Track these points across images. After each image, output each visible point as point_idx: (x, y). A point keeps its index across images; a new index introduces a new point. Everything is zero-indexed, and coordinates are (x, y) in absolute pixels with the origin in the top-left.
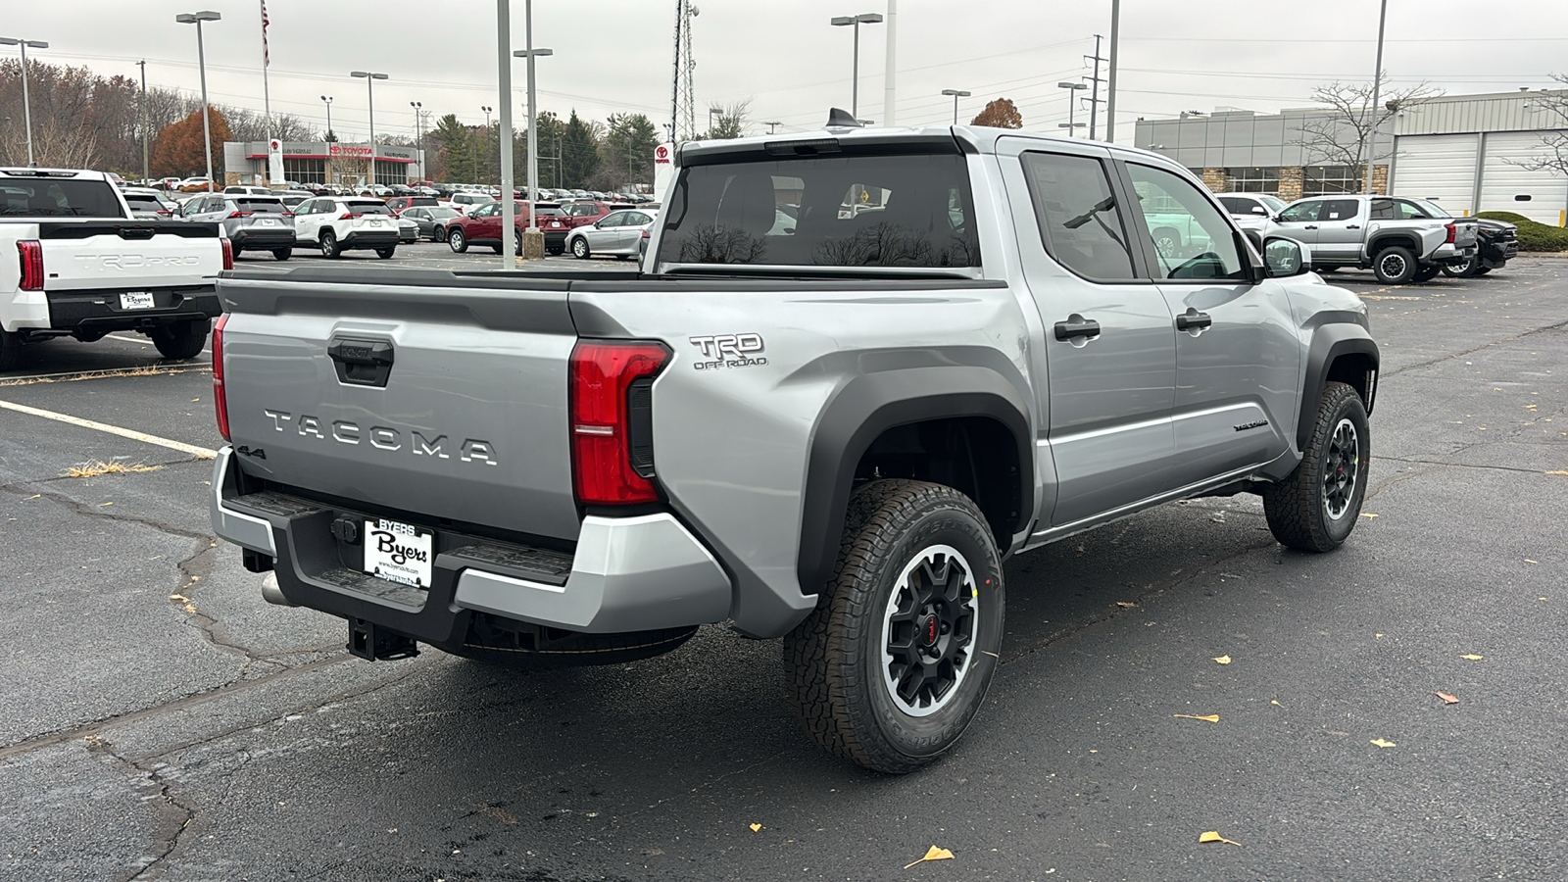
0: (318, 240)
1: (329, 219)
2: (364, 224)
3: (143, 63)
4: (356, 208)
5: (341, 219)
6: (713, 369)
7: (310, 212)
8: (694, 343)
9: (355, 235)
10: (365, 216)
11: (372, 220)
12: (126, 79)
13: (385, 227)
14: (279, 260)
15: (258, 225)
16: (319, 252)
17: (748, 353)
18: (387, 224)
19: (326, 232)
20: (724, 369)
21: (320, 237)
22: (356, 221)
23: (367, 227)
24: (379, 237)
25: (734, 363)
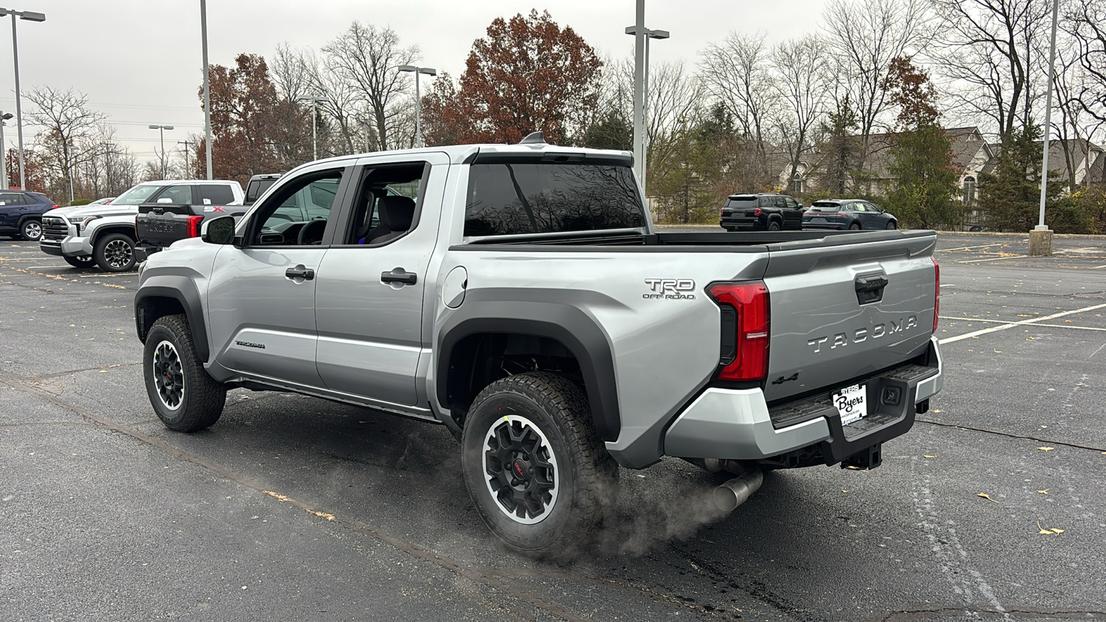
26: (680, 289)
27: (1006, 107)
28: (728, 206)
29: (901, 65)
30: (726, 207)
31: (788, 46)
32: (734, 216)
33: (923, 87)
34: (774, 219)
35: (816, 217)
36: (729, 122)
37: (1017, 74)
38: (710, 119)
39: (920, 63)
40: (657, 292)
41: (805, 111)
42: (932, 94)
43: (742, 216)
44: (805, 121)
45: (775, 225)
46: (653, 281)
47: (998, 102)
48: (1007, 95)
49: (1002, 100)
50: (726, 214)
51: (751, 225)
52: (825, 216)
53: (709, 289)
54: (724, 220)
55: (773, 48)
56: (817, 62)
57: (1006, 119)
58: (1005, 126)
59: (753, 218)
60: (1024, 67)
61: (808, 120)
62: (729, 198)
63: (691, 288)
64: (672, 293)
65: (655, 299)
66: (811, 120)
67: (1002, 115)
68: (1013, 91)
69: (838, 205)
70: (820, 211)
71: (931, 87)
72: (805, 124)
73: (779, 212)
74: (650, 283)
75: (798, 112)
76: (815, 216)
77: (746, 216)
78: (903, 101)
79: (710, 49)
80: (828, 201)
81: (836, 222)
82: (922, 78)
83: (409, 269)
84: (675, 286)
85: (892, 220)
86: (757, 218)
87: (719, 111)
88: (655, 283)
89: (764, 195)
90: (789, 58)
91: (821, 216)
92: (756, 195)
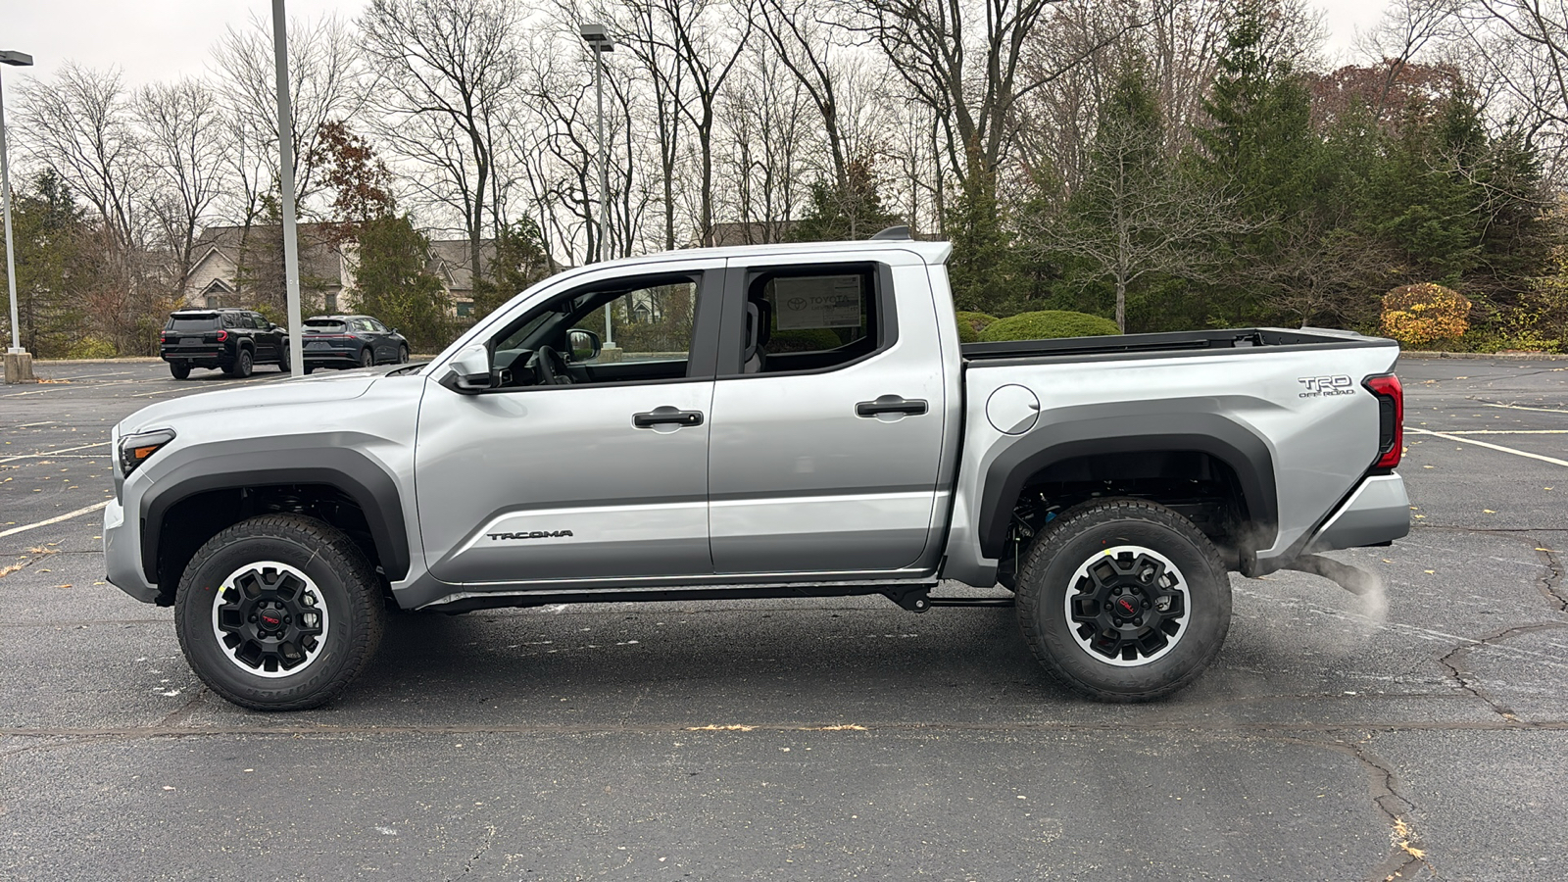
26: (1337, 386)
27: (473, 198)
28: (171, 329)
29: (334, 133)
30: (169, 329)
31: (154, 91)
32: (183, 344)
33: (370, 163)
34: (245, 345)
35: (314, 341)
36: (68, 201)
37: (480, 156)
38: (31, 194)
39: (360, 129)
40: (1314, 391)
41: (192, 190)
42: (384, 175)
43: (199, 343)
44: (194, 203)
45: (246, 354)
46: (1307, 380)
47: (462, 188)
48: (472, 183)
49: (467, 187)
50: (169, 340)
51: (215, 355)
52: (327, 339)
53: (1366, 384)
54: (168, 350)
55: (133, 92)
56: (204, 119)
57: (473, 209)
58: (473, 221)
59: (216, 345)
60: (487, 148)
61: (197, 203)
62: (172, 316)
63: (1348, 383)
64: (1330, 390)
65: (1312, 397)
66: (204, 202)
67: (468, 206)
68: (478, 177)
69: (342, 323)
70: (318, 332)
71: (381, 166)
72: (195, 208)
73: (248, 335)
74: (1304, 382)
75: (183, 191)
76: (312, 339)
77: (204, 343)
78: (339, 181)
79: (26, 84)
80: (325, 318)
81: (344, 347)
82: (363, 154)
83: (908, 395)
84: (1331, 383)
85: (403, 343)
86: (222, 345)
87: (47, 183)
88: (1310, 381)
89: (227, 311)
90: (159, 108)
91: (322, 339)
92: (215, 312)
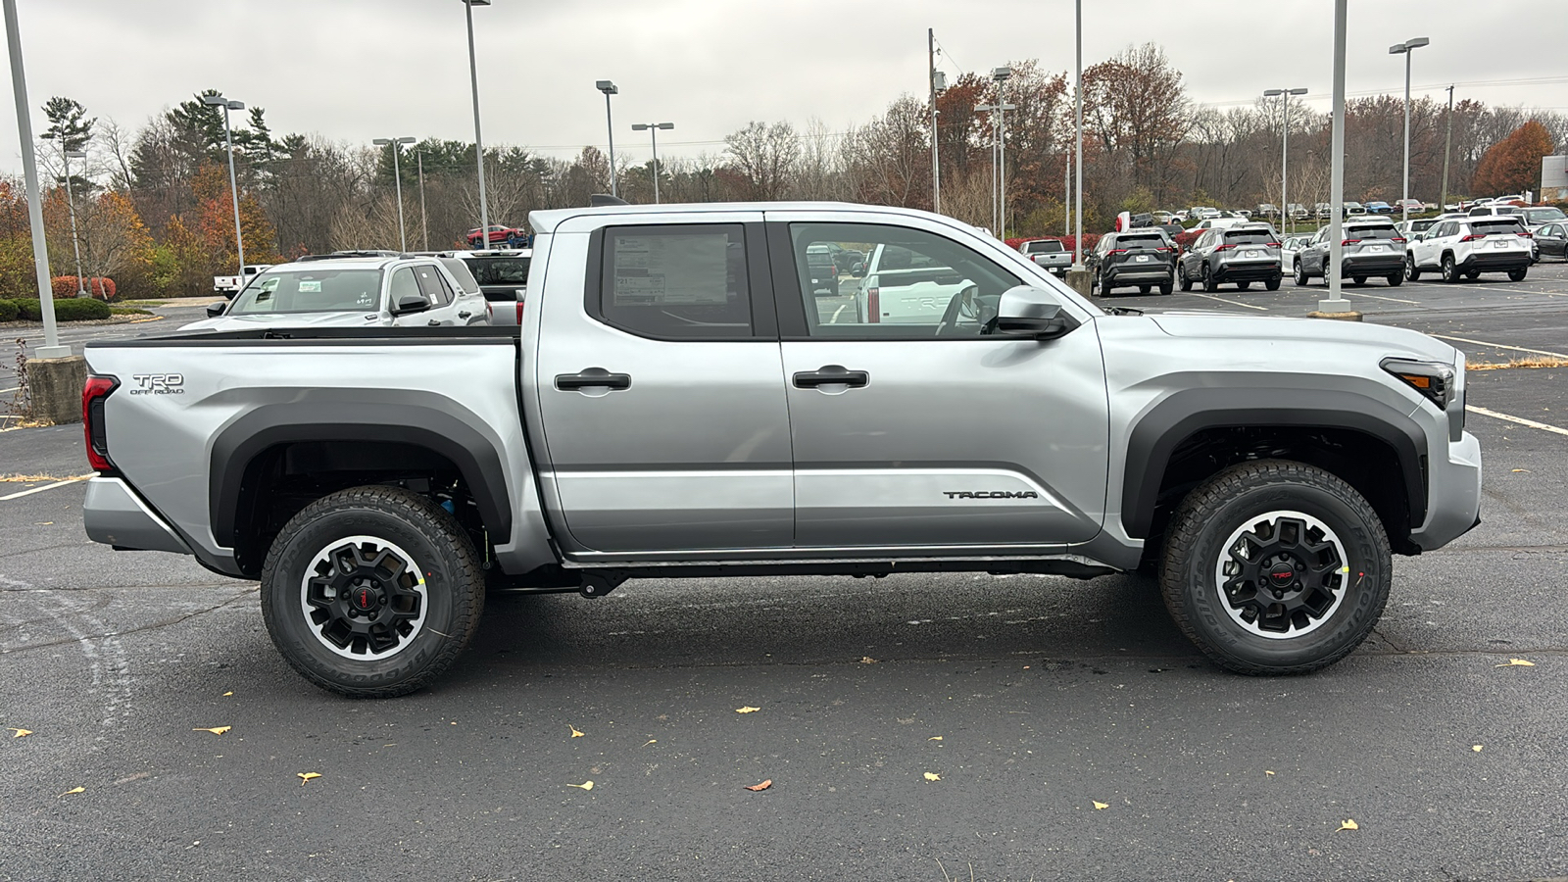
0: (1440, 264)
1: (1451, 242)
2: (1487, 246)
3: (1452, 87)
4: (1479, 230)
5: (1462, 241)
6: (143, 394)
7: (1437, 236)
8: (136, 379)
9: (1475, 257)
10: (1488, 237)
11: (1497, 241)
12: (1472, 102)
13: (1512, 248)
14: (1392, 285)
15: (1365, 252)
16: (1439, 276)
17: (171, 386)
18: (1516, 244)
19: (1448, 254)
20: (151, 395)
21: (1442, 261)
22: (1477, 243)
23: (1490, 249)
24: (1506, 258)
25: (161, 392)
